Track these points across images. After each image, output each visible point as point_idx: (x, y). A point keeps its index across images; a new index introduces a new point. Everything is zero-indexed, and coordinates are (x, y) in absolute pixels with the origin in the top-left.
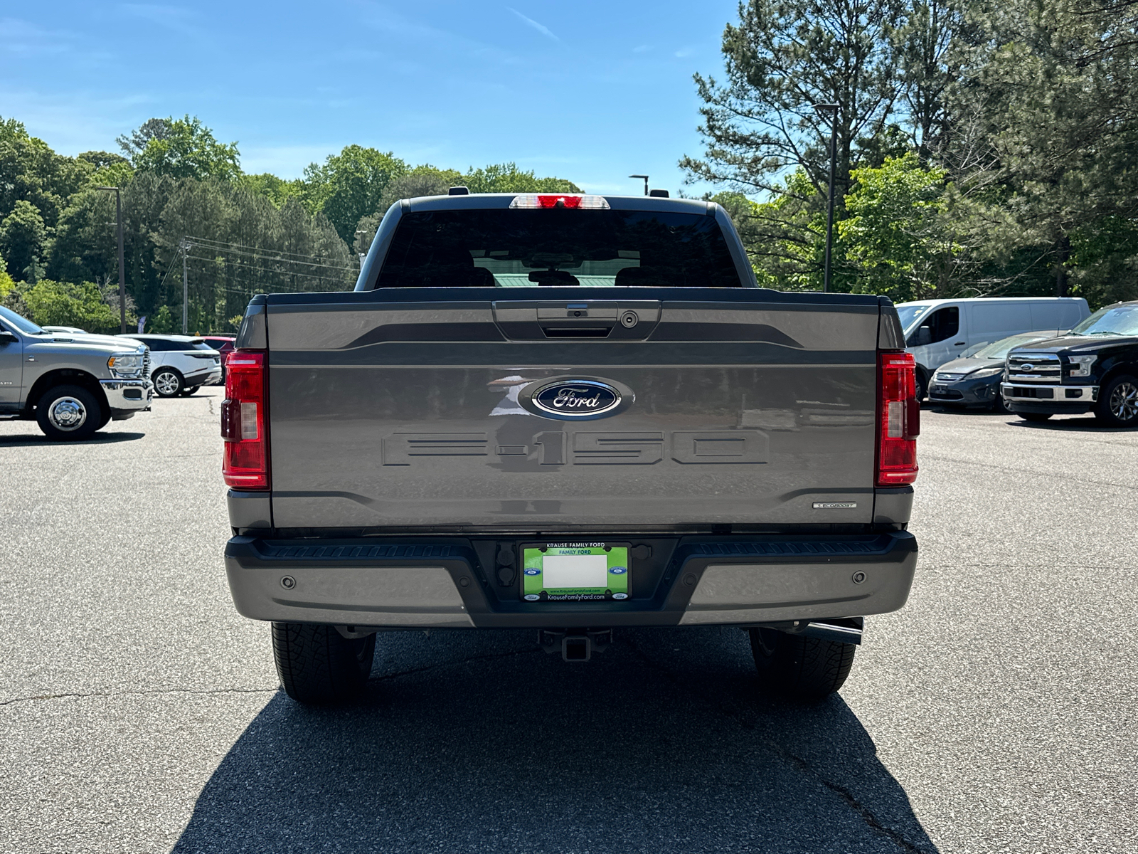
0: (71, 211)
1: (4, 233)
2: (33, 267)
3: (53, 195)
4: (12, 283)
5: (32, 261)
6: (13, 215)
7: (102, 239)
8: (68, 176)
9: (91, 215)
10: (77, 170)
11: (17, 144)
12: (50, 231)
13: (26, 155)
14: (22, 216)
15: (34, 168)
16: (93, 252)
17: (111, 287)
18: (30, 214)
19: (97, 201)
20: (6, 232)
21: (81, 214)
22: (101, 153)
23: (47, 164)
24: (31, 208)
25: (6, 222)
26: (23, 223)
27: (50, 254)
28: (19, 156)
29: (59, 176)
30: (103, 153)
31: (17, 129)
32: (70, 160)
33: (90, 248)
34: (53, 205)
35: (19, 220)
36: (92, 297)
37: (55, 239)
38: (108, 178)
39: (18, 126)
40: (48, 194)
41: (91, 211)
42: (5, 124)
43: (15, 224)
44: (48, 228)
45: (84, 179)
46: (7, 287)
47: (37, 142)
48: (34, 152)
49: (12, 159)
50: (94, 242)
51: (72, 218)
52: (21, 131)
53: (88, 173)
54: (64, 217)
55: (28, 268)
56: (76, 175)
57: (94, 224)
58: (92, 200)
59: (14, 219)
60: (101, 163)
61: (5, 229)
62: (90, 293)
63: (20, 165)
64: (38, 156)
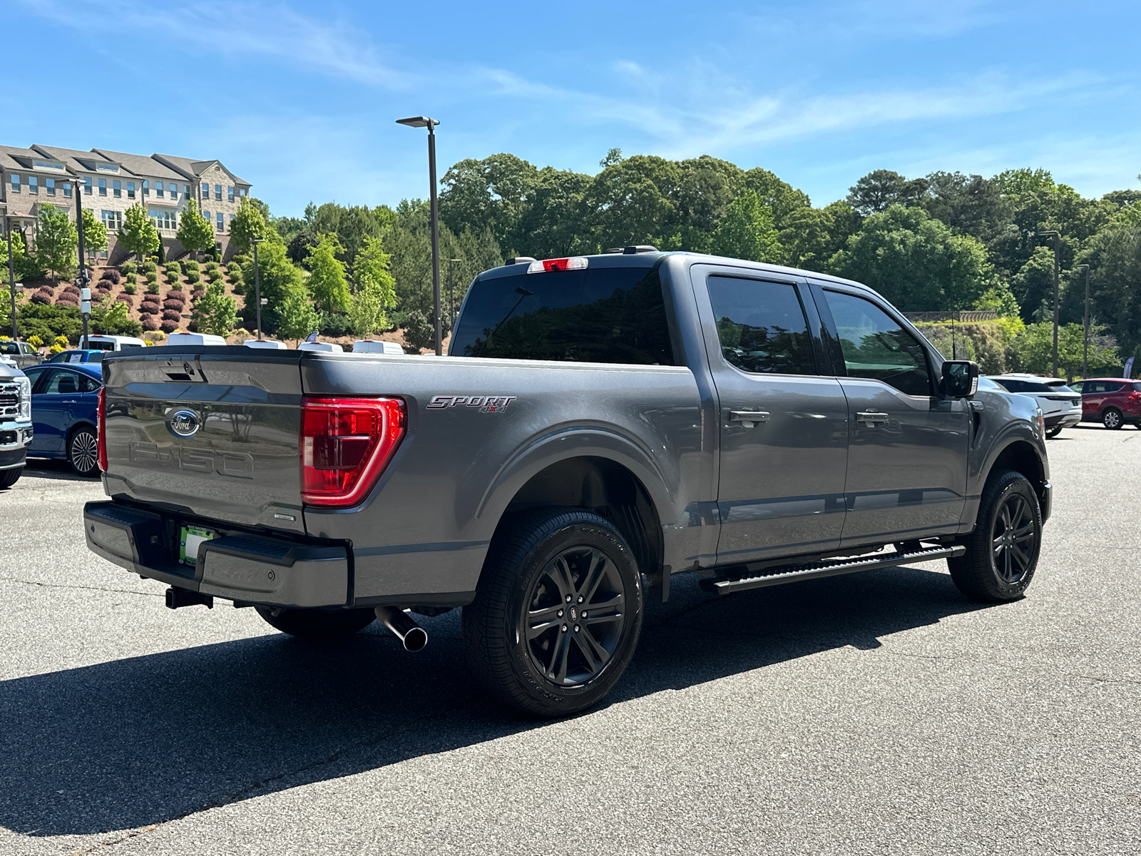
0: (1087, 252)
1: (1022, 279)
2: (1042, 310)
3: (1072, 238)
4: (1024, 326)
5: (1042, 304)
6: (1031, 261)
7: (1115, 279)
8: (1088, 218)
9: (1104, 255)
10: (1097, 211)
11: (1041, 192)
12: (1065, 274)
13: (1049, 202)
14: (1040, 261)
15: (1056, 214)
16: (1104, 293)
17: (1097, 328)
18: (1047, 259)
19: (1111, 241)
20: (1024, 277)
21: (1095, 256)
22: (1125, 192)
23: (1069, 208)
24: (1049, 253)
25: (1025, 268)
26: (1040, 268)
27: (1063, 296)
28: (1042, 204)
29: (1080, 219)
30: (1128, 191)
31: (1044, 177)
32: (1093, 203)
33: (1101, 288)
34: (1070, 248)
35: (1036, 265)
36: (1075, 338)
37: (1068, 282)
38: (1130, 217)
39: (1045, 175)
40: (1067, 238)
41: (1104, 251)
42: (1033, 175)
43: (1032, 269)
44: (1064, 271)
45: (1104, 220)
46: (1017, 330)
47: (1062, 188)
48: (1057, 199)
49: (1035, 207)
50: (1105, 282)
51: (1086, 259)
52: (1047, 180)
53: (1108, 214)
54: (1078, 259)
55: (1037, 311)
56: (1096, 217)
57: (1107, 264)
58: (1106, 240)
59: (1031, 264)
60: (1126, 202)
61: (1023, 275)
62: (1074, 334)
63: (1042, 212)
64: (1060, 202)
